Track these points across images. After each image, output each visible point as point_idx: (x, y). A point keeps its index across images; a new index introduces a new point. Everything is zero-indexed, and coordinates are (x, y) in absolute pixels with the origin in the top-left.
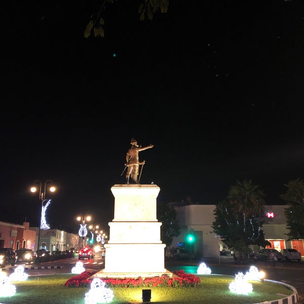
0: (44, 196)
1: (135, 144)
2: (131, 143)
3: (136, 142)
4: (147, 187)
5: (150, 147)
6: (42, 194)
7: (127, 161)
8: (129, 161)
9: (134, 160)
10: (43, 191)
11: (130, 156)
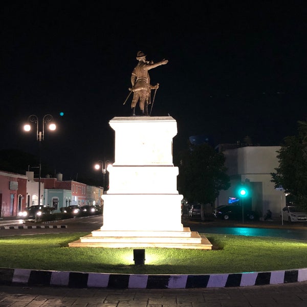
0: (42, 136)
1: (142, 59)
2: (137, 59)
3: (144, 57)
4: (158, 119)
5: (164, 63)
6: (40, 133)
7: (133, 84)
8: (135, 84)
9: (141, 83)
10: (40, 130)
11: (136, 78)
